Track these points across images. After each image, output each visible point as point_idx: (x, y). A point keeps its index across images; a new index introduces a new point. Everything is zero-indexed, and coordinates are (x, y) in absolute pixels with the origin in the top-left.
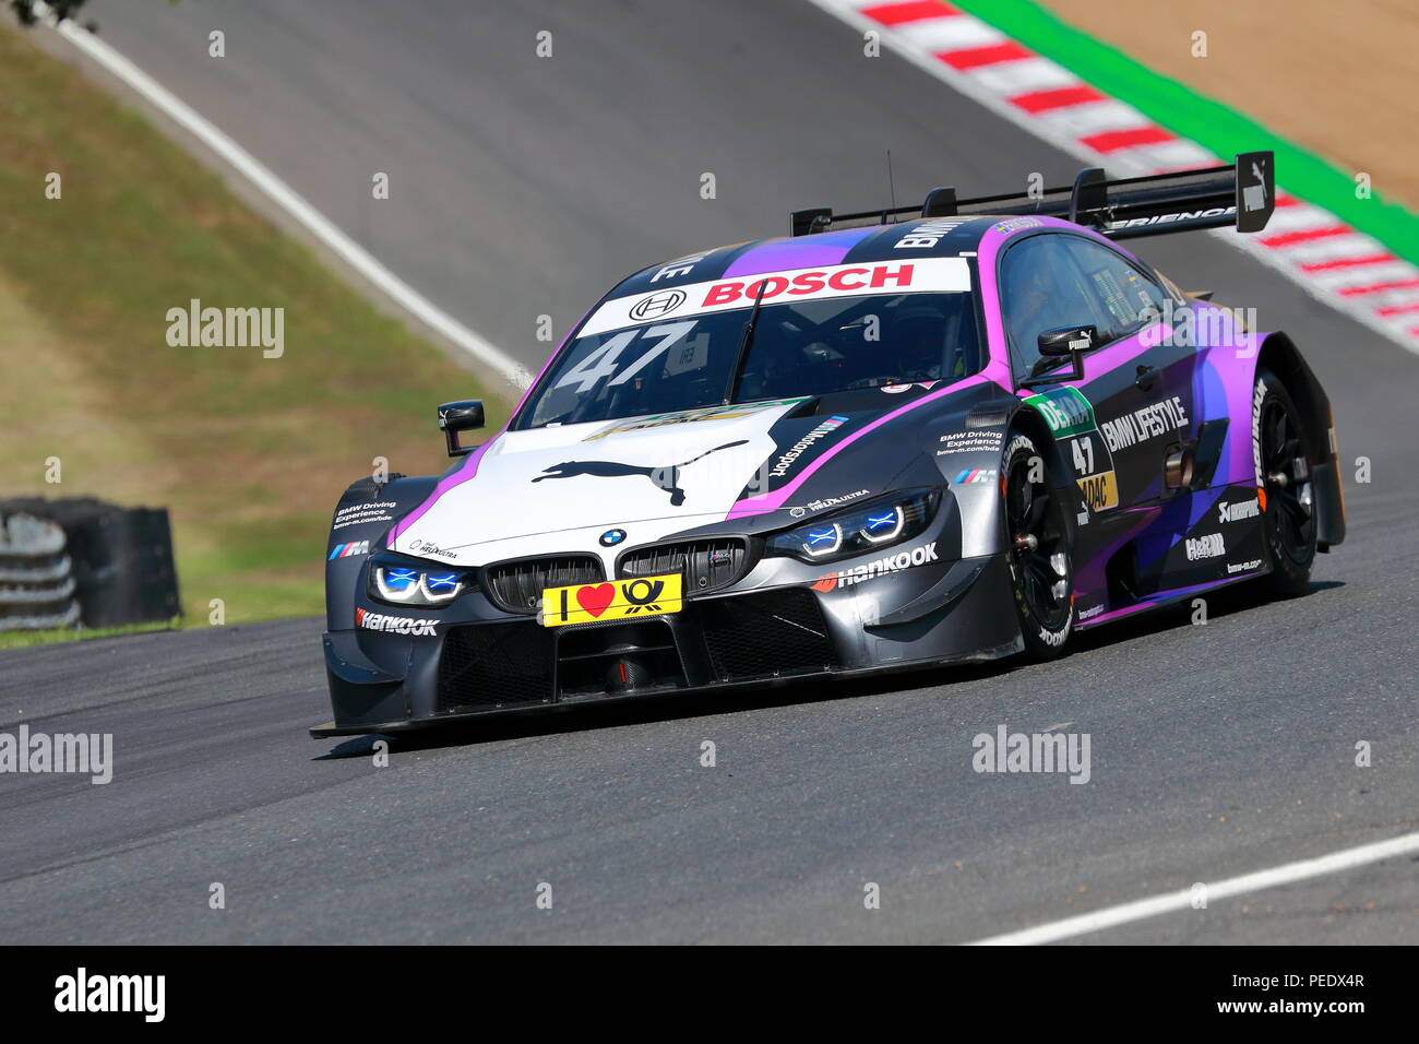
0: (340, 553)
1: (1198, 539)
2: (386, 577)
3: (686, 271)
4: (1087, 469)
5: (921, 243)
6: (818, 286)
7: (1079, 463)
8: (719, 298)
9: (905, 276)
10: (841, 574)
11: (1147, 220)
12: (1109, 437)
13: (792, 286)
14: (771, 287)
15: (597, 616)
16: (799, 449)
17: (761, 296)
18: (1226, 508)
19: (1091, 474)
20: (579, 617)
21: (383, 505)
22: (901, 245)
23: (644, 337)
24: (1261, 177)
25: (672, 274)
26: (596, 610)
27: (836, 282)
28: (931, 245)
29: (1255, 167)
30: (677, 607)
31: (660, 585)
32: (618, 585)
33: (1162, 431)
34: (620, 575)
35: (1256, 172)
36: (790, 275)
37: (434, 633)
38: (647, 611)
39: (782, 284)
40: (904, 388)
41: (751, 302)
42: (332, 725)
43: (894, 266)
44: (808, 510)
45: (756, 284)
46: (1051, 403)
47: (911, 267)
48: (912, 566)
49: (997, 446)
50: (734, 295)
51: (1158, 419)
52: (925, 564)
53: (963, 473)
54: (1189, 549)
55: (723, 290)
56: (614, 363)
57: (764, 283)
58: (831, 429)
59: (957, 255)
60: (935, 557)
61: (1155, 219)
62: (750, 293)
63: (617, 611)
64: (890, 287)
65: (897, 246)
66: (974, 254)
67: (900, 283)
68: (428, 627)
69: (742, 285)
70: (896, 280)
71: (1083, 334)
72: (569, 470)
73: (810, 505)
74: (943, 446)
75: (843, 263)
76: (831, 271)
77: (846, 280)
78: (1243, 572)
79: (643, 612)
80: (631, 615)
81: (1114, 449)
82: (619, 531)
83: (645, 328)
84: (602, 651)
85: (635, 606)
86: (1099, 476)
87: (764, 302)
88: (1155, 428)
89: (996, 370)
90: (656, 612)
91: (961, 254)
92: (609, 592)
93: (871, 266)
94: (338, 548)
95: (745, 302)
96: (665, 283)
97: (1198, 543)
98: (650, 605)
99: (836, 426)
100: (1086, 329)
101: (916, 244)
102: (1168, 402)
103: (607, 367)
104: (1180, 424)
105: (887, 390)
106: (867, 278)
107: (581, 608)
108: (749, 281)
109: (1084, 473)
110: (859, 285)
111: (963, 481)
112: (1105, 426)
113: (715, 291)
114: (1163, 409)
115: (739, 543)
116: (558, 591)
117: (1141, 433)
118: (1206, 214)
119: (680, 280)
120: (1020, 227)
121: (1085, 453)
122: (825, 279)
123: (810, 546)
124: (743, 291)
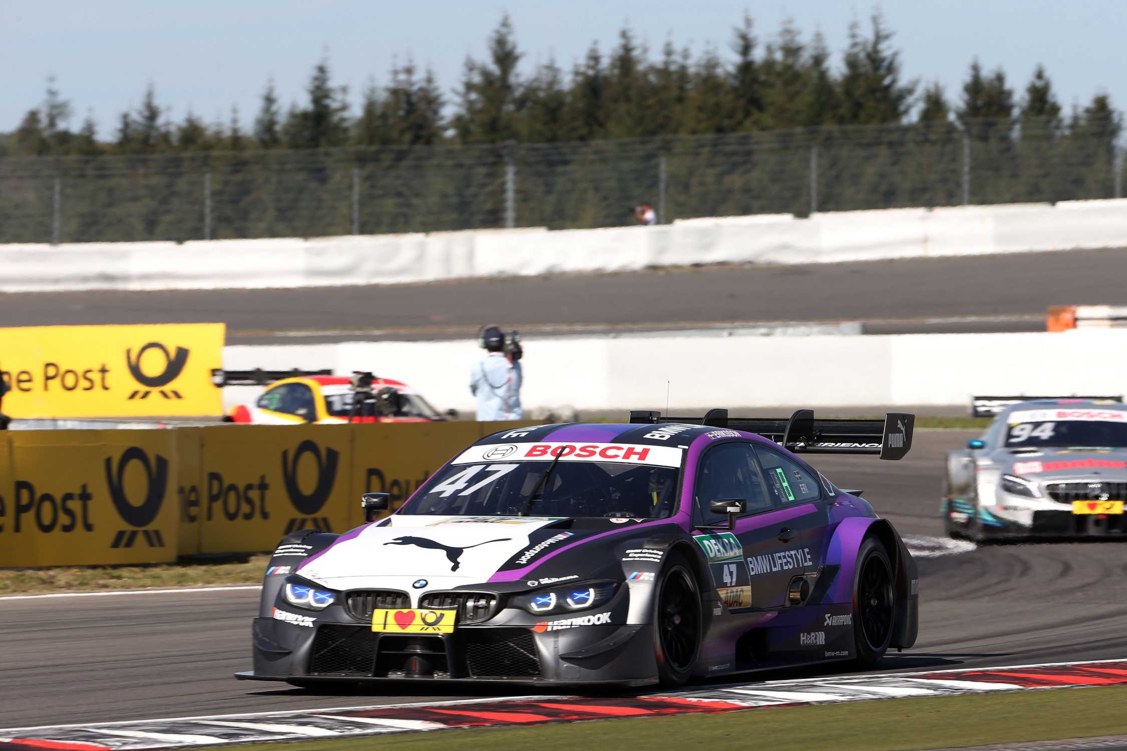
0: (273, 571)
1: (809, 634)
2: (293, 590)
3: (523, 435)
4: (731, 582)
5: (660, 437)
6: (592, 453)
7: (727, 579)
8: (535, 453)
9: (643, 455)
10: (550, 623)
11: (833, 444)
12: (751, 566)
13: (577, 452)
14: (567, 450)
15: (403, 628)
16: (538, 548)
17: (560, 455)
18: (829, 618)
19: (733, 586)
20: (393, 628)
21: (305, 546)
22: (648, 436)
23: (487, 470)
24: (903, 429)
25: (515, 435)
26: (403, 625)
27: (603, 453)
28: (665, 439)
29: (899, 422)
30: (451, 630)
31: (442, 615)
32: (418, 612)
33: (791, 567)
34: (420, 606)
35: (900, 425)
36: (579, 445)
37: (311, 625)
38: (433, 630)
39: (573, 449)
40: (624, 520)
41: (553, 458)
42: (251, 673)
43: (639, 448)
44: (539, 583)
45: (558, 448)
46: (713, 541)
47: (648, 450)
48: (594, 625)
49: (658, 559)
50: (544, 452)
51: (790, 560)
52: (602, 625)
53: (635, 573)
54: (802, 639)
55: (538, 449)
56: (466, 482)
57: (563, 448)
58: (561, 539)
59: (676, 447)
60: (609, 621)
61: (839, 444)
62: (553, 453)
63: (415, 628)
64: (634, 459)
65: (645, 437)
66: (687, 447)
67: (639, 459)
68: (308, 622)
69: (549, 447)
70: (638, 456)
71: (737, 504)
72: (406, 541)
73: (541, 580)
74: (627, 556)
75: (611, 442)
76: (603, 446)
77: (609, 453)
78: (835, 657)
79: (431, 630)
80: (423, 632)
81: (753, 573)
82: (425, 580)
83: (488, 464)
84: (402, 650)
85: (427, 627)
86: (739, 588)
87: (561, 459)
88: (786, 565)
89: (679, 517)
90: (437, 632)
91: (679, 446)
92: (412, 616)
93: (626, 446)
94: (272, 568)
95: (549, 457)
96: (510, 440)
97: (808, 636)
98: (435, 627)
99: (565, 537)
100: (739, 501)
101: (657, 437)
102: (800, 551)
103: (460, 485)
104: (806, 564)
105: (614, 520)
106: (621, 453)
107: (395, 623)
108: (554, 445)
109: (729, 585)
110: (616, 456)
111: (634, 578)
112: (749, 559)
113: (534, 449)
114: (795, 554)
115: (493, 597)
116: (383, 611)
117: (775, 566)
118: (867, 446)
119: (519, 440)
120: (724, 435)
121: (731, 573)
122: (598, 450)
123: (537, 605)
124: (549, 451)
